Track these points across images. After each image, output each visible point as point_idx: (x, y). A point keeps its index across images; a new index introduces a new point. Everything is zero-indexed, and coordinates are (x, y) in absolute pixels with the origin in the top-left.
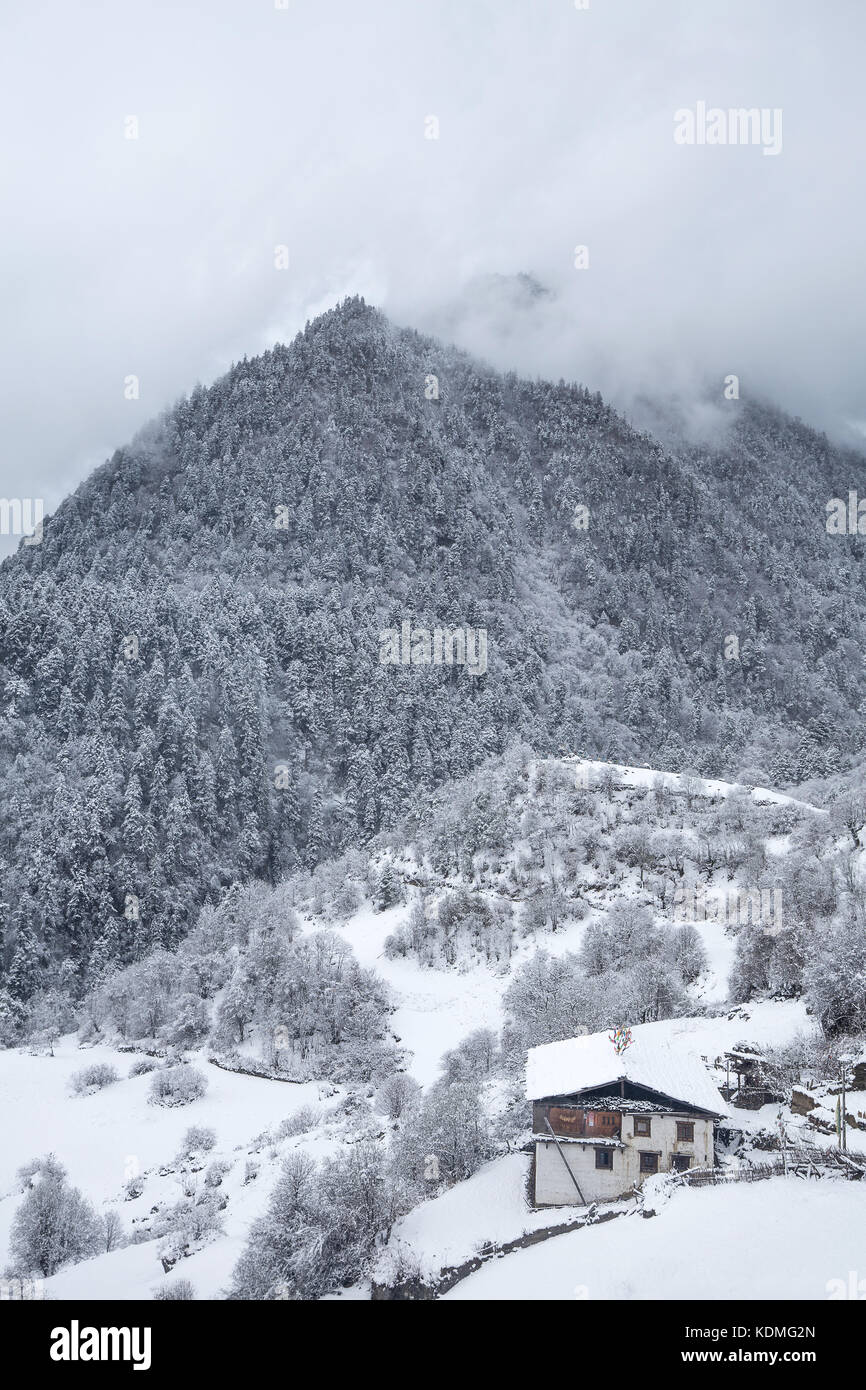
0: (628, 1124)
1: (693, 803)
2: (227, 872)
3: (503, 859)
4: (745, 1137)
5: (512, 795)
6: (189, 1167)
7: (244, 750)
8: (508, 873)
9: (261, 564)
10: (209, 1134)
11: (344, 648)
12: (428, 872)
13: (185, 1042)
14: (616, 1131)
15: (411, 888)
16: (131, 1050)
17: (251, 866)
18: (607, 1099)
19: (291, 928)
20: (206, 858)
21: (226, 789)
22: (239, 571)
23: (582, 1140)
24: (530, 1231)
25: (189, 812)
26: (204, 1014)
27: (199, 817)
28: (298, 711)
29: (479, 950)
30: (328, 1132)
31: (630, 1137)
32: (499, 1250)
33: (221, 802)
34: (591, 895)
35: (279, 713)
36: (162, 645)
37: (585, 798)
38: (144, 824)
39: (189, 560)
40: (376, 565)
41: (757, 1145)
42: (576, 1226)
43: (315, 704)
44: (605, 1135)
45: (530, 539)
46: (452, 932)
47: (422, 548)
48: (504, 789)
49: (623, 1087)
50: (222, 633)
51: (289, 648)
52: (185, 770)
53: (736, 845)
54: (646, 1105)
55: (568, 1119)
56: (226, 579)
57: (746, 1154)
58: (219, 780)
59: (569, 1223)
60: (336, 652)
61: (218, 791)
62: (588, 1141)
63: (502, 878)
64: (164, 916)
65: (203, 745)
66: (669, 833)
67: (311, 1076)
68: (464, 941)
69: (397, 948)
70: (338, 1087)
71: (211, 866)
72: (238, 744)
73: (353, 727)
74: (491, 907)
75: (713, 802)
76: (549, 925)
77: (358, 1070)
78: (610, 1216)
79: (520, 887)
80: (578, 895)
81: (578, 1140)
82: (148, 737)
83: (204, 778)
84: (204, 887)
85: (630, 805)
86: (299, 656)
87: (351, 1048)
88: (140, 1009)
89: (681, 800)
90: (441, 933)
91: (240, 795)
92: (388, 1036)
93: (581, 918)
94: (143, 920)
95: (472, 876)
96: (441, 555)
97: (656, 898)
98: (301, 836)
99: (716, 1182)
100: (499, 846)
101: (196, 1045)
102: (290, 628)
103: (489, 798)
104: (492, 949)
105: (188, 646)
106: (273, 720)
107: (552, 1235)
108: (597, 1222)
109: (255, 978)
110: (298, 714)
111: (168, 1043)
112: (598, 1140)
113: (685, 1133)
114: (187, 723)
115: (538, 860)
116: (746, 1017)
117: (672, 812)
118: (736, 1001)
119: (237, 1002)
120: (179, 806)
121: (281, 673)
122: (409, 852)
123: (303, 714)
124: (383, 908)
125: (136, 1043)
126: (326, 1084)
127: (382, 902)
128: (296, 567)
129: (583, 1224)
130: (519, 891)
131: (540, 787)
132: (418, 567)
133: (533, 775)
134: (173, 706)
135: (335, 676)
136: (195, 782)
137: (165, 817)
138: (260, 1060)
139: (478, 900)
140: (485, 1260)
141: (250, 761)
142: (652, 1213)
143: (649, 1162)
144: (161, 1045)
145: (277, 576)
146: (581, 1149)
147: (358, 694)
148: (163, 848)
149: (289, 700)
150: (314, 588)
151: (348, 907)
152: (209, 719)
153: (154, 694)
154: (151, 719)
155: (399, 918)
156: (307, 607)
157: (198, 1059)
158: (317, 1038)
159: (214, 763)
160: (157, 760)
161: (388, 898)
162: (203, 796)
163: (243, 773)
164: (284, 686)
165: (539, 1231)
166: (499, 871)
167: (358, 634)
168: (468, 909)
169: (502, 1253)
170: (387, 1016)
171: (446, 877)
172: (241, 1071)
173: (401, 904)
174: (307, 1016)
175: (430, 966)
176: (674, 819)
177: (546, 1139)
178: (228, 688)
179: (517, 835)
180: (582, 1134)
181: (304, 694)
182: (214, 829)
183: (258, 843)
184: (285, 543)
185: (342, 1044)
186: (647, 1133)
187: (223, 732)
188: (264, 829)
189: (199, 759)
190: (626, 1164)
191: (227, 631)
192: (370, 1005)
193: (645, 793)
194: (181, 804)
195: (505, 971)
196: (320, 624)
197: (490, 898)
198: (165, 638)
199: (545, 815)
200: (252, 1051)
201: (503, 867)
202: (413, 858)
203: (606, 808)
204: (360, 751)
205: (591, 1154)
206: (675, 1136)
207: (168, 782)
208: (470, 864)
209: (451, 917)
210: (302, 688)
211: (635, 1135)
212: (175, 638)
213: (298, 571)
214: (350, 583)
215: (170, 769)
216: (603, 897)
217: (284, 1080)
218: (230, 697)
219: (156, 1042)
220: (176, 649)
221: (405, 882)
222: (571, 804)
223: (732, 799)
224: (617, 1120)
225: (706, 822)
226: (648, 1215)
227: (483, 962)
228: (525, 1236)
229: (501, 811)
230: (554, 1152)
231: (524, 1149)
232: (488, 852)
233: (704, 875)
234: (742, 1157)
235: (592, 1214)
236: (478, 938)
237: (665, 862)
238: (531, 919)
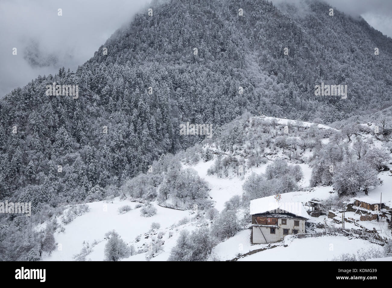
0: (280, 221)
1: (300, 129)
2: (160, 151)
3: (242, 146)
4: (314, 225)
5: (245, 127)
6: (153, 233)
7: (164, 115)
9: (167, 58)
10: (158, 224)
11: (193, 84)
12: (220, 150)
13: (150, 199)
14: (276, 223)
15: (215, 155)
16: (135, 201)
17: (167, 149)
18: (274, 214)
19: (180, 167)
20: (154, 147)
21: (159, 127)
22: (161, 61)
23: (266, 226)
24: (251, 250)
25: (148, 134)
26: (155, 191)
27: (151, 135)
28: (180, 103)
29: (235, 173)
30: (192, 224)
31: (281, 225)
32: (242, 256)
33: (158, 131)
34: (269, 157)
35: (174, 104)
36: (138, 84)
37: (267, 128)
38: (135, 137)
39: (145, 58)
40: (202, 58)
41: (318, 227)
42: (265, 249)
43: (185, 101)
44: (273, 224)
45: (250, 49)
46: (227, 168)
47: (216, 53)
48: (242, 126)
50: (156, 80)
51: (176, 84)
52: (147, 121)
53: (313, 141)
54: (285, 216)
55: (262, 220)
56: (157, 64)
57: (315, 229)
58: (157, 124)
59: (263, 248)
60: (191, 85)
61: (157, 127)
62: (268, 226)
63: (242, 152)
64: (142, 164)
65: (152, 114)
66: (292, 138)
67: (187, 209)
68: (230, 170)
69: (211, 172)
70: (194, 211)
71: (155, 149)
72: (162, 113)
73: (196, 108)
74: (239, 160)
75: (306, 129)
76: (256, 165)
77: (200, 207)
78: (275, 246)
79: (247, 154)
80: (264, 156)
81: (265, 226)
82: (135, 112)
83: (153, 124)
84: (154, 155)
85: (280, 130)
86: (179, 87)
87: (198, 200)
88: (136, 190)
89: (296, 128)
90: (224, 168)
91: (163, 128)
92: (209, 197)
93: (265, 163)
94: (136, 165)
95: (233, 151)
96: (222, 55)
97: (288, 157)
98: (182, 140)
99: (305, 237)
100: (241, 142)
101: (153, 200)
102: (177, 78)
103: (238, 128)
104: (239, 172)
105: (146, 84)
106: (172, 106)
107: (258, 252)
108: (271, 248)
109: (170, 181)
110: (180, 104)
111: (145, 199)
112: (271, 226)
113: (297, 224)
114: (147, 107)
115: (252, 146)
116: (315, 191)
117: (293, 132)
118: (312, 186)
119: (165, 188)
120: (145, 132)
121: (174, 92)
122: (214, 145)
123: (181, 104)
124: (206, 161)
125: (136, 199)
126: (191, 211)
127: (206, 159)
128: (178, 59)
129: (267, 249)
130: (247, 155)
131: (253, 125)
132: (215, 59)
133: (251, 121)
134: (142, 102)
135: (190, 93)
136: (150, 125)
137: (141, 135)
138: (172, 204)
139: (235, 158)
140: (239, 258)
141: (166, 118)
142: (287, 246)
143: (286, 232)
144: (143, 200)
145: (172, 62)
146: (265, 228)
147: (198, 98)
148: (141, 144)
149: (177, 100)
150: (184, 66)
151: (196, 160)
152: (153, 106)
153: (137, 99)
154: (136, 106)
155: (211, 164)
156: (182, 72)
157: (155, 203)
158: (188, 198)
159: (155, 119)
160: (138, 118)
161: (208, 158)
162: (152, 129)
163: (164, 122)
164: (175, 96)
165: (254, 251)
166: (241, 150)
167: (197, 80)
168: (232, 161)
169: (243, 256)
170: (208, 191)
171: (225, 151)
172: (166, 207)
173: (212, 160)
174: (185, 192)
175: (221, 177)
176: (294, 134)
177: (256, 225)
178: (158, 97)
179: (246, 139)
180: (267, 224)
181: (181, 98)
182: (156, 139)
183: (169, 142)
184: (174, 52)
185: (195, 199)
186: (285, 224)
187: (158, 110)
188: (171, 138)
189: (151, 118)
190: (279, 232)
191: (158, 79)
192: (203, 188)
193: (285, 126)
194: (146, 131)
195: (243, 179)
196: (186, 77)
197: (238, 158)
198: (139, 82)
199: (255, 133)
200: (170, 202)
201: (242, 149)
202: (215, 146)
203: (273, 131)
204: (199, 115)
205: (269, 230)
206: (294, 225)
207: (142, 125)
208: (232, 148)
209: (227, 163)
210: (181, 96)
212: (142, 82)
213: (178, 61)
214: (194, 64)
215: (142, 121)
216: (272, 157)
217: (179, 210)
218: (159, 99)
219: (142, 199)
220: (143, 85)
221: (213, 153)
222: (262, 130)
223: (312, 127)
224: (277, 220)
225: (303, 134)
226: (286, 246)
227: (236, 176)
228: (250, 252)
229: (241, 132)
230: (258, 229)
231: (249, 228)
232: (238, 144)
233: (303, 150)
234: (313, 230)
235: (269, 246)
236: (235, 169)
237: (291, 147)
238: (251, 164)
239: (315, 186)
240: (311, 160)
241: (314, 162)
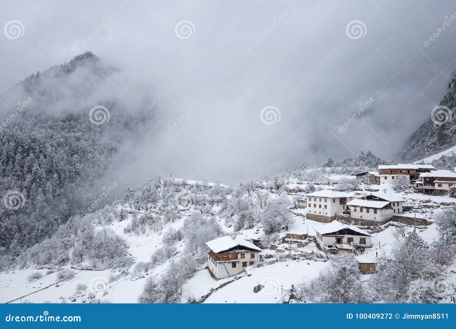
0: (239, 256)
1: (206, 188)
2: (56, 217)
3: (156, 205)
4: (262, 256)
5: (157, 188)
6: (80, 295)
7: (61, 181)
8: (158, 208)
9: (61, 126)
10: (84, 285)
11: (91, 151)
12: (133, 209)
13: (62, 264)
14: (237, 258)
15: (129, 215)
16: (42, 268)
17: (64, 215)
18: (235, 250)
19: (93, 228)
20: (49, 213)
21: (56, 192)
22: (54, 128)
23: (229, 261)
24: (222, 284)
25: (43, 199)
26: (68, 255)
27: (47, 201)
28: (77, 169)
29: (152, 229)
30: (125, 279)
31: (240, 259)
32: (215, 290)
33: (54, 196)
34: (182, 212)
35: (70, 170)
36: (32, 149)
37: (178, 187)
38: (28, 204)
39: (37, 125)
40: (98, 128)
41: (266, 258)
42: (233, 281)
43: (82, 167)
44: (234, 259)
45: (143, 123)
46: (143, 225)
47: (112, 124)
48: (155, 186)
49: (238, 247)
50: (52, 146)
51: (73, 151)
52: (42, 187)
53: (219, 197)
54: (244, 251)
55: (225, 257)
56: (50, 131)
57: (264, 260)
58: (53, 190)
59: (231, 281)
60: (89, 152)
61: (53, 193)
62: (230, 261)
63: (156, 210)
64: (36, 231)
65: (48, 180)
66: (201, 195)
67: (106, 268)
68: (147, 227)
69: (127, 231)
70: (116, 270)
71: (51, 215)
72: (59, 179)
73: (94, 174)
74: (154, 218)
75: (210, 187)
76: (172, 221)
77: (121, 264)
78: (240, 278)
79: (162, 212)
80: (178, 212)
81: (228, 261)
82: (29, 177)
83: (49, 189)
84: (49, 222)
85: (190, 189)
86: (76, 153)
87: (117, 259)
88: (43, 257)
89: (202, 187)
90: (140, 225)
91: (60, 194)
92: (128, 254)
93: (180, 218)
94: (28, 233)
95: (147, 210)
96: (117, 126)
97: (200, 212)
98: (79, 206)
99: (263, 266)
100: (154, 201)
101: (66, 264)
102: (73, 145)
103: (150, 189)
104: (156, 228)
105: (41, 149)
106: (70, 172)
107: (227, 284)
108: (237, 279)
109: (85, 242)
110: (77, 170)
111: (56, 265)
112: (233, 261)
113: (253, 256)
114: (42, 172)
115: (167, 204)
116: (242, 234)
117: (201, 191)
118: (235, 231)
119: (80, 250)
120: (40, 197)
121: (70, 158)
122: (127, 205)
123: (78, 170)
124: (121, 221)
125: (44, 266)
126: (111, 269)
127: (121, 219)
128: (73, 128)
129: (234, 280)
130: (162, 213)
131: (165, 185)
132: (111, 129)
133: (162, 182)
134: (38, 167)
135: (88, 159)
136: (45, 190)
137: (35, 201)
138: (89, 265)
139: (151, 216)
140: (212, 293)
141: (63, 184)
142: (251, 275)
143: (245, 264)
144: (53, 266)
145: (67, 130)
146: (228, 264)
147: (96, 164)
148: (35, 211)
149: (73, 166)
150: (79, 134)
151: (110, 221)
152: (50, 172)
153: (31, 164)
154: (30, 171)
155: (128, 222)
156: (78, 139)
157: (67, 267)
158: (106, 258)
159: (52, 184)
160: (32, 184)
161: (122, 217)
162: (48, 194)
163: (61, 187)
164: (71, 162)
165: (224, 284)
166: (155, 208)
167: (95, 147)
168: (148, 219)
169: (216, 290)
170: (127, 249)
171: (139, 211)
172: (83, 269)
173: (126, 219)
174: (103, 252)
175: (138, 234)
176: (201, 192)
177: (220, 262)
178: (55, 162)
179: (160, 198)
180: (228, 260)
181: (78, 164)
182: (52, 204)
183: (66, 208)
184: (69, 121)
185: (114, 258)
186: (244, 257)
187: (54, 175)
188: (68, 204)
189: (46, 183)
190: (239, 266)
191: (53, 146)
192: (123, 246)
193: (193, 186)
194: (41, 197)
195: (160, 234)
196: (83, 144)
197: (154, 215)
198: (34, 147)
199: (167, 193)
200: (86, 263)
201: (156, 207)
202: (128, 206)
204: (97, 181)
205: (231, 264)
206: (250, 257)
207: (36, 191)
208: (147, 207)
209: (143, 221)
210: (78, 163)
211: (241, 258)
212: (37, 147)
213: (73, 129)
214: (90, 133)
215: (37, 187)
216: (185, 213)
217: (98, 270)
218: (56, 165)
219: (51, 265)
220: (37, 150)
221: (127, 213)
222: (175, 189)
223: (215, 187)
224: (236, 256)
225: (210, 192)
226: (249, 276)
227: (153, 232)
228: (221, 285)
229: (154, 192)
230: (222, 265)
231: (205, 268)
232: (151, 203)
233: (211, 205)
234: (263, 261)
235: (236, 278)
236: (151, 226)
237: (201, 203)
238: (167, 219)
239: (239, 230)
240: (220, 213)
241: (223, 214)
